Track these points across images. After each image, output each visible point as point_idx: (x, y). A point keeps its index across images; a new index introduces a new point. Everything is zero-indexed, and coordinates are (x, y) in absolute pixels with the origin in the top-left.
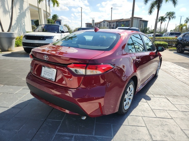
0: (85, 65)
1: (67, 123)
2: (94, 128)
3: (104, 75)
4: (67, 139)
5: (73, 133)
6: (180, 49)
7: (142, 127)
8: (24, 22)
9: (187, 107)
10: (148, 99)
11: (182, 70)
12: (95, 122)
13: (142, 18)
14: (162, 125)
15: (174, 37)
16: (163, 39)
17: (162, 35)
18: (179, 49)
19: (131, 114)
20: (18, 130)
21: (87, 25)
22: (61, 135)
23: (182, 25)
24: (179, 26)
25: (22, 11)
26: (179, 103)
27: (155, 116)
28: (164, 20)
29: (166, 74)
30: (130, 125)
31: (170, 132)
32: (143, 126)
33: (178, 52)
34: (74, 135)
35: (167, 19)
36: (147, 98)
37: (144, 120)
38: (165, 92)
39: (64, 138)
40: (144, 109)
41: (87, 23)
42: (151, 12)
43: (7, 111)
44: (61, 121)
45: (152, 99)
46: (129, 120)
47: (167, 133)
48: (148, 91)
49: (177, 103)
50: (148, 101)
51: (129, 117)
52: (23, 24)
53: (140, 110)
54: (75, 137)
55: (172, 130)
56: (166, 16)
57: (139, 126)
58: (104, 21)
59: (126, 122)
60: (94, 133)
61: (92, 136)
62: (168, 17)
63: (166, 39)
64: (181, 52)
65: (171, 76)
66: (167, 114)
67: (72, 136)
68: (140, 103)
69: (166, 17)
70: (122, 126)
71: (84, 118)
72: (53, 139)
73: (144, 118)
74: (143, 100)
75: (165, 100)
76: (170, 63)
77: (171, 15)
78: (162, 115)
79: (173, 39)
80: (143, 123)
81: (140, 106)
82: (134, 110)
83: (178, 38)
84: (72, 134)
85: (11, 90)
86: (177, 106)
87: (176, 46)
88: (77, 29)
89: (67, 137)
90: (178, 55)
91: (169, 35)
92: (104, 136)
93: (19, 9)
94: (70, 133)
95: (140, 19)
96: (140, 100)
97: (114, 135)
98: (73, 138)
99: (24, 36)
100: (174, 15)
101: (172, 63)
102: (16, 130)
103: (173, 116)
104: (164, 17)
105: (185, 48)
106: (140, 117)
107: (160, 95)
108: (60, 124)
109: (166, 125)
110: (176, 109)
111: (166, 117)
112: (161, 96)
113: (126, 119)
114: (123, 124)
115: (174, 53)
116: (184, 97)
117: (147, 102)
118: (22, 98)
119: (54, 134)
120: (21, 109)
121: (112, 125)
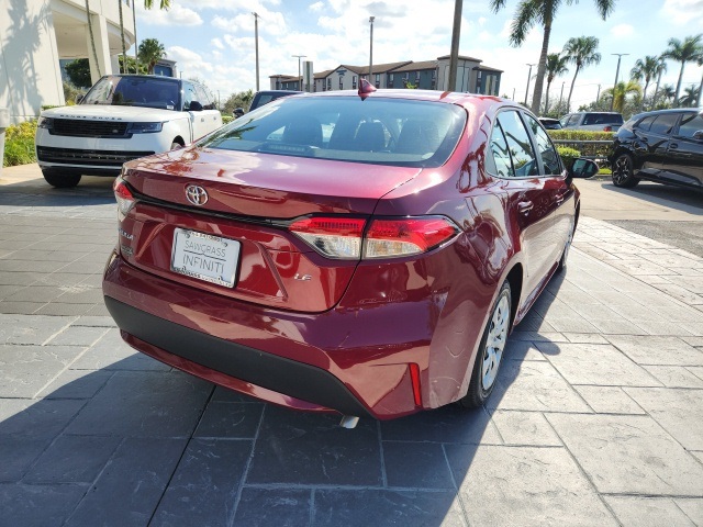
0: (362, 222)
1: (274, 445)
2: (382, 461)
3: (423, 260)
4: (289, 505)
5: (308, 482)
6: (626, 173)
7: (553, 449)
8: (32, 67)
9: (686, 374)
10: (550, 349)
11: (645, 246)
12: (380, 437)
13: (479, 61)
14: (616, 439)
15: (598, 130)
16: (563, 135)
17: (558, 122)
18: (620, 173)
19: (502, 405)
20: (91, 481)
21: (277, 83)
22: (263, 493)
23: (621, 86)
24: (613, 91)
25: (22, 23)
26: (657, 362)
27: (586, 410)
28: (559, 69)
29: (591, 260)
30: (506, 443)
31: (651, 460)
32: (552, 444)
33: (616, 185)
34: (314, 488)
35: (571, 66)
36: (546, 346)
37: (554, 424)
38: (602, 324)
39: (278, 503)
40: (545, 386)
41: (277, 77)
42: (519, 35)
43: (26, 410)
44: (251, 442)
45: (562, 350)
46: (498, 426)
47: (641, 466)
48: (544, 324)
49: (650, 361)
50: (550, 357)
51: (496, 416)
52: (30, 73)
53: (530, 388)
54: (318, 495)
55: (656, 453)
56: (566, 54)
57: (539, 447)
58: (342, 70)
59: (489, 435)
60: (384, 478)
61: (380, 491)
62: (573, 55)
63: (573, 136)
64: (626, 182)
65: (610, 267)
66: (626, 400)
67: (306, 494)
68: (524, 365)
69: (567, 58)
70: (480, 448)
71: (353, 423)
72: (235, 509)
73: (549, 416)
74: (532, 353)
75: (609, 351)
76: (597, 222)
77: (584, 49)
78: (611, 402)
79: (598, 137)
80: (551, 434)
81: (526, 375)
82: (510, 389)
83: (615, 133)
84: (306, 487)
85: (26, 331)
86: (654, 370)
87: (611, 163)
88: (238, 97)
89: (286, 496)
90: (617, 194)
91: (583, 124)
92: (424, 486)
93: (10, 12)
94: (296, 480)
95: (474, 65)
96: (525, 353)
97: (460, 481)
98: (312, 501)
99: (43, 122)
100: (595, 51)
101: (606, 224)
102: (84, 484)
103: (648, 406)
104: (560, 57)
105: (644, 171)
106: (535, 414)
107: (589, 334)
108: (249, 453)
109: (630, 436)
110: (652, 382)
111: (625, 411)
112: (592, 340)
113: (490, 423)
114: (482, 442)
115: (604, 186)
116: (670, 339)
117: (547, 361)
118: (80, 361)
119: (237, 490)
120: (84, 402)
121: (445, 446)
